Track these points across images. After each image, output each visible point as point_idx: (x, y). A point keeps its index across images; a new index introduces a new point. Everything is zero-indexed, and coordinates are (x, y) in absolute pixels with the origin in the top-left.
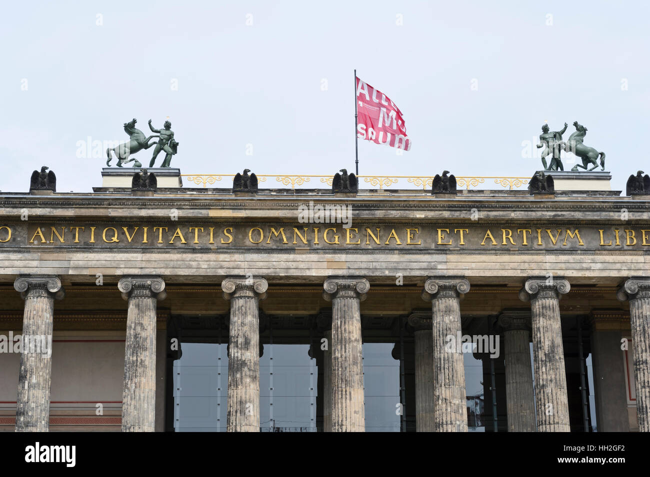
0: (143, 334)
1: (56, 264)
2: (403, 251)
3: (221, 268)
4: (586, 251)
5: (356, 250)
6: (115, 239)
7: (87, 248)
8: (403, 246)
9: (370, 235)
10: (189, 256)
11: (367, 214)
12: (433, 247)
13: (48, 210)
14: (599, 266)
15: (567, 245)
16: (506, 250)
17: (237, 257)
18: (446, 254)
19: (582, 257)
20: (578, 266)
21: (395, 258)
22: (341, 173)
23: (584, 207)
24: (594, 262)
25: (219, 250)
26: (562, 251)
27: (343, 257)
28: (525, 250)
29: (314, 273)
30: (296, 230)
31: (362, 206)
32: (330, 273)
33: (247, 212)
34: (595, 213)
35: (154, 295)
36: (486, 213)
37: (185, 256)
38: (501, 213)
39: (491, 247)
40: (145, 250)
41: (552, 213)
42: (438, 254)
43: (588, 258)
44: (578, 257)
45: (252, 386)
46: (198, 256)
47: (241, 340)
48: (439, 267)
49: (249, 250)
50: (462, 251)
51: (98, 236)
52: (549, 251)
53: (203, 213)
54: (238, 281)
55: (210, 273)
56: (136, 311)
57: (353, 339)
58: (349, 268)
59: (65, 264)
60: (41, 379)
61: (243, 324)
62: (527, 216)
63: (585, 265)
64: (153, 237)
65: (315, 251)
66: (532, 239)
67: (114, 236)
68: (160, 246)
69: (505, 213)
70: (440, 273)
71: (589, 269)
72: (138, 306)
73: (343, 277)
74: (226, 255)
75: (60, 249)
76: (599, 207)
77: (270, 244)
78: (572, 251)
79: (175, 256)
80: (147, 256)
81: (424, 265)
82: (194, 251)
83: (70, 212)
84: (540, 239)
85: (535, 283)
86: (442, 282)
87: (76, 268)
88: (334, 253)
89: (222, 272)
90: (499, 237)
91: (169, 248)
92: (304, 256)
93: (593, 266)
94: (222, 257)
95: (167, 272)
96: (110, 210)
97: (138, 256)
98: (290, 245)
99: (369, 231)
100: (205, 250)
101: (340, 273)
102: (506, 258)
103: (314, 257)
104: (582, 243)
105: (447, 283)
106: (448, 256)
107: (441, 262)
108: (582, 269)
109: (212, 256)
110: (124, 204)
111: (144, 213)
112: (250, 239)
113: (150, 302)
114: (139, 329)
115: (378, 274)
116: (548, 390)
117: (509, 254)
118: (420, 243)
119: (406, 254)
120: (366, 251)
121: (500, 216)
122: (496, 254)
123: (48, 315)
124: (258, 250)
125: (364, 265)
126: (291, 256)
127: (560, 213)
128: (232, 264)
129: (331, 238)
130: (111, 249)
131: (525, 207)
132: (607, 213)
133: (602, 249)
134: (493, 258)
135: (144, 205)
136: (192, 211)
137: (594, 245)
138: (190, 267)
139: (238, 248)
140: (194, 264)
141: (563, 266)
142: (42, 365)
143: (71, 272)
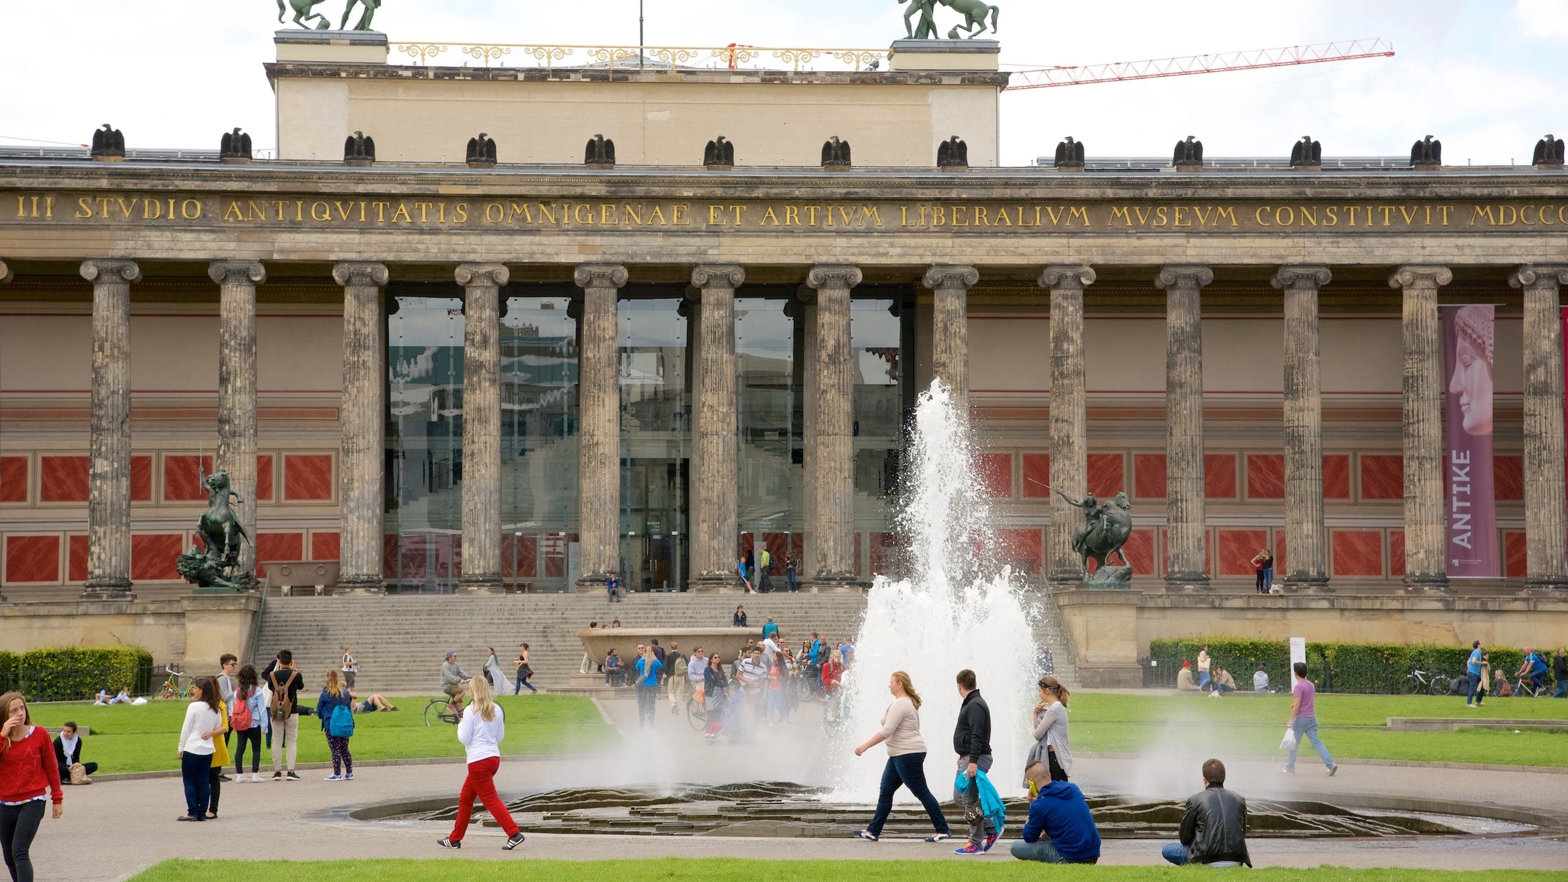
0: (365, 330)
1: (257, 247)
2: (668, 233)
3: (454, 251)
4: (884, 233)
5: (613, 231)
6: (327, 216)
7: (294, 227)
8: (669, 227)
9: (629, 214)
10: (417, 237)
11: (625, 192)
12: (704, 227)
13: (246, 184)
14: (898, 251)
15: (862, 226)
16: (790, 232)
17: (473, 239)
18: (719, 236)
19: (879, 240)
20: (873, 251)
21: (658, 241)
22: (596, 139)
23: (882, 183)
24: (892, 245)
25: (453, 231)
26: (856, 233)
27: (597, 240)
28: (810, 232)
29: (563, 259)
30: (542, 207)
31: (619, 182)
32: (580, 259)
33: (484, 188)
34: (895, 190)
35: (375, 283)
36: (765, 190)
37: (410, 237)
38: (783, 190)
39: (772, 228)
40: (363, 230)
41: (844, 191)
42: (710, 236)
43: (885, 242)
44: (874, 240)
45: (492, 390)
46: (427, 237)
47: (478, 338)
48: (710, 252)
49: (487, 231)
50: (738, 232)
51: (306, 212)
52: (840, 233)
53: (432, 189)
54: (474, 269)
55: (441, 258)
56: (354, 303)
57: (607, 337)
58: (604, 253)
59: (269, 247)
60: (247, 383)
61: (480, 319)
62: (814, 193)
63: (881, 250)
64: (372, 214)
65: (565, 232)
66: (820, 218)
67: (325, 213)
68: (381, 225)
69: (788, 190)
70: (711, 259)
71: (886, 254)
72: (357, 297)
73: (597, 264)
74: (459, 237)
75: (261, 228)
76: (899, 183)
77: (510, 223)
78: (868, 232)
79: (398, 238)
80: (366, 238)
81: (693, 249)
82: (422, 232)
83: (273, 187)
84: (830, 218)
85: (820, 272)
86: (711, 271)
87: (281, 251)
88: (587, 235)
89: (454, 257)
90: (781, 216)
91: (393, 227)
92: (552, 239)
93: (892, 251)
94: (455, 239)
95: (391, 257)
96: (320, 185)
97: (354, 238)
98: (535, 224)
99: (628, 207)
100: (435, 231)
101: (594, 258)
102: (789, 241)
103: (563, 239)
104: (880, 223)
105: (718, 271)
106: (721, 239)
107: (711, 247)
108: (878, 255)
109: (443, 238)
110: (337, 178)
111: (361, 189)
112: (488, 216)
113: (374, 291)
114: (358, 324)
115: (638, 260)
116: (829, 396)
117: (793, 237)
118: (689, 223)
119: (672, 236)
120: (624, 233)
121: (781, 194)
122: (777, 237)
123: (251, 307)
124: (497, 231)
125: (621, 250)
126: (537, 239)
127: (852, 190)
128: (467, 248)
129: (583, 217)
130: (323, 228)
131: (812, 183)
132: (908, 190)
133: (904, 230)
134: (774, 241)
135: (361, 179)
136: (418, 186)
137: (894, 225)
138: (417, 250)
139: (474, 228)
140: (421, 247)
141: (856, 251)
142: (247, 366)
143: (276, 257)
